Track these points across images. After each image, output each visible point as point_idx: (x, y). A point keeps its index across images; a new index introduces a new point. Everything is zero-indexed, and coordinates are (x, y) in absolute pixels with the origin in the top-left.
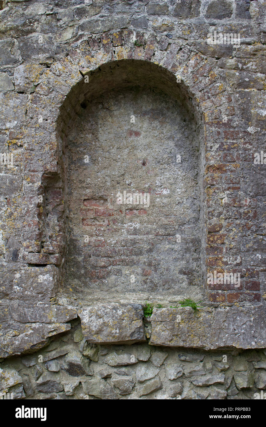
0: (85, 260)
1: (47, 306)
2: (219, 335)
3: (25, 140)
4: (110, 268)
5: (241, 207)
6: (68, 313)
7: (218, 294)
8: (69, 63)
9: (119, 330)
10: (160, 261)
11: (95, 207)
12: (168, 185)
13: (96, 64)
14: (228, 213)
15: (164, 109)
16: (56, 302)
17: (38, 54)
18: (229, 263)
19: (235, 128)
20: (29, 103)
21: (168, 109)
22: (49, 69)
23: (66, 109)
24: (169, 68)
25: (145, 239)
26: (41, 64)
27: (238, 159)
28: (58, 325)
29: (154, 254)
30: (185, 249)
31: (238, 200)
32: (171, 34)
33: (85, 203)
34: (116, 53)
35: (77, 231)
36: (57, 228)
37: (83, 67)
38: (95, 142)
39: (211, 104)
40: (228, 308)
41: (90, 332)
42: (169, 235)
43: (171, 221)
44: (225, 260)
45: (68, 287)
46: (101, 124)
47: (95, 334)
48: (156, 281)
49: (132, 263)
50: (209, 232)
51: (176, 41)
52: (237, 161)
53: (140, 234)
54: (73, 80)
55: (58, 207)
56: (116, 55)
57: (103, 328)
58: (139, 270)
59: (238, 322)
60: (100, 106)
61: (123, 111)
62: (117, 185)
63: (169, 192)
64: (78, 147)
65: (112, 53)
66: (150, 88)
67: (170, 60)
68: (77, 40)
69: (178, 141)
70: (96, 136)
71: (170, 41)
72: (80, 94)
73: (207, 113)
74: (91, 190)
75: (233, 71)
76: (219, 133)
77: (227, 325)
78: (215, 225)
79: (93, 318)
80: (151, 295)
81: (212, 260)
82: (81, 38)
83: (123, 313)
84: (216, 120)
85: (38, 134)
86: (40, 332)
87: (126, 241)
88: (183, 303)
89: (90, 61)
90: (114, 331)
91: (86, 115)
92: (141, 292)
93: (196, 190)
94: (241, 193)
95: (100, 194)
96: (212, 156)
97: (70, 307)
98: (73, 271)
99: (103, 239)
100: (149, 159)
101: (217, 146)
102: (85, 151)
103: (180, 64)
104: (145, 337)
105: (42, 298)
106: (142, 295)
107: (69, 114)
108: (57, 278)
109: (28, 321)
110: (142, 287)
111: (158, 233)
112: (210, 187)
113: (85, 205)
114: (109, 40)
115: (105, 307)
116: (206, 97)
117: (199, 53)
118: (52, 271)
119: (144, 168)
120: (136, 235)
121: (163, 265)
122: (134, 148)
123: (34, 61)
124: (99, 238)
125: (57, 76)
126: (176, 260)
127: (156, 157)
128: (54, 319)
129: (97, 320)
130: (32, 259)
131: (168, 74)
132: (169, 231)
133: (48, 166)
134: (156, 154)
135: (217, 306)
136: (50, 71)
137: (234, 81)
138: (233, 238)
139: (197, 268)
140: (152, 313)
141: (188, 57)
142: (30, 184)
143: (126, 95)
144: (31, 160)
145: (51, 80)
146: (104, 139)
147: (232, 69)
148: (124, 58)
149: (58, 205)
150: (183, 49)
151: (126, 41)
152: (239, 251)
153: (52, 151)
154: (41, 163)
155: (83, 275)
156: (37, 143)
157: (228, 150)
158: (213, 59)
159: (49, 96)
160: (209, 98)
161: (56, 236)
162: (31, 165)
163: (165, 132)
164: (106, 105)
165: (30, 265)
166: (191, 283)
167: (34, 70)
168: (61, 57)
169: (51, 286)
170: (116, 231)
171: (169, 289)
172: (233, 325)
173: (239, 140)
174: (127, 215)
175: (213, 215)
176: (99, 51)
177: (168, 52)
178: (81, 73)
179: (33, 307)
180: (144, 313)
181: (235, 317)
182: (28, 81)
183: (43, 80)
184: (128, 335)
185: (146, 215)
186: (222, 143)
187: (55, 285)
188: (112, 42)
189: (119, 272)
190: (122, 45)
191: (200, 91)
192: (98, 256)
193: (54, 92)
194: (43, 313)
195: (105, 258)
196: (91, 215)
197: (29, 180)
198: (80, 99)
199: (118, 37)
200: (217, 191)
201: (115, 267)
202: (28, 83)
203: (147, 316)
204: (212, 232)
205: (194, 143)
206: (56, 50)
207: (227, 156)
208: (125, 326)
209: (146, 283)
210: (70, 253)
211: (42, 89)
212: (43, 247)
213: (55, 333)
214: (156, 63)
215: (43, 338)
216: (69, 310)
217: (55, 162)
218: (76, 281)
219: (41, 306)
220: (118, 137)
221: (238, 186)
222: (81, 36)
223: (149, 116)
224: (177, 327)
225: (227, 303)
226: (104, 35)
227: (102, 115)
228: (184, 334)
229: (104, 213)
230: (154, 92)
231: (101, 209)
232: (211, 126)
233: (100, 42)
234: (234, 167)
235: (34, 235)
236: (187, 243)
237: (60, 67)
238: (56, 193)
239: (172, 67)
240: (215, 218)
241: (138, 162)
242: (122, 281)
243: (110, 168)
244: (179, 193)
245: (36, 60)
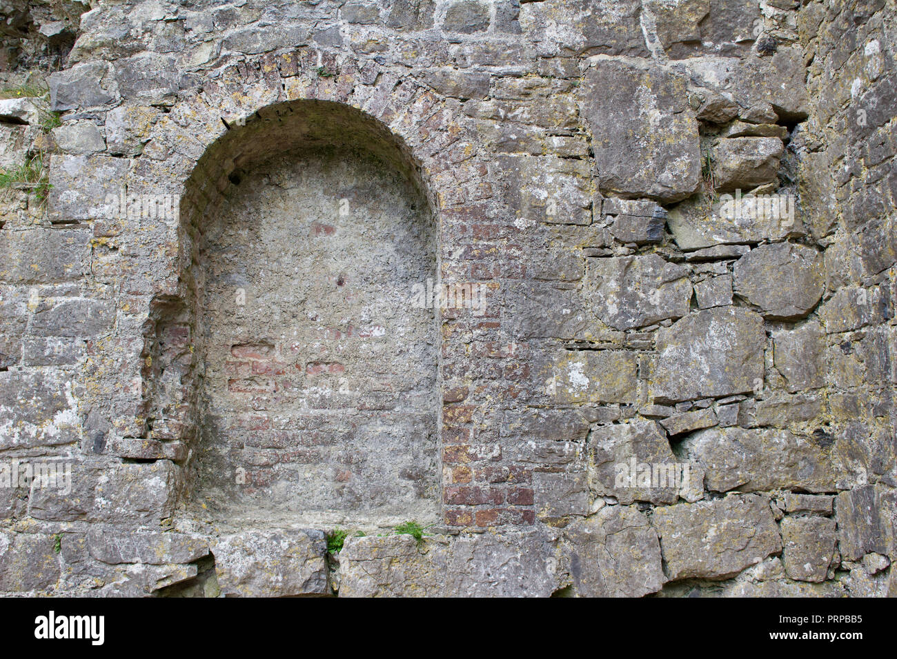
0: (232, 453)
1: (154, 533)
2: (460, 584)
3: (122, 239)
4: (277, 468)
5: (501, 358)
6: (192, 547)
7: (459, 512)
8: (203, 105)
9: (283, 576)
10: (367, 454)
11: (252, 359)
12: (383, 320)
13: (251, 107)
14: (479, 369)
15: (378, 186)
16: (171, 528)
17: (149, 88)
18: (479, 456)
19: (492, 220)
20: (131, 174)
21: (384, 186)
22: (167, 114)
23: (197, 185)
24: (379, 115)
25: (340, 416)
26: (155, 106)
27: (497, 273)
28: (174, 567)
29: (356, 442)
30: (412, 433)
31: (495, 346)
32: (383, 56)
33: (236, 351)
34: (286, 88)
35: (219, 401)
36: (180, 396)
37: (229, 112)
38: (254, 244)
39: (451, 178)
40: (476, 536)
41: (231, 579)
42: (382, 408)
43: (386, 385)
44: (472, 451)
45: (200, 500)
46: (265, 212)
47: (240, 583)
48: (359, 490)
49: (317, 459)
50: (446, 403)
51: (392, 69)
52: (495, 278)
53: (332, 406)
54: (210, 135)
55: (182, 357)
56: (286, 91)
57: (254, 572)
58: (329, 472)
59: (495, 560)
60: (265, 181)
61: (304, 189)
62: (293, 320)
63: (383, 333)
64: (223, 253)
65: (278, 88)
66: (354, 152)
67: (381, 101)
68: (219, 65)
69: (401, 242)
70: (256, 233)
71: (382, 69)
72: (224, 160)
73: (443, 194)
74: (246, 329)
75: (490, 122)
76: (464, 229)
77: (474, 566)
78: (456, 389)
79: (237, 555)
80: (348, 515)
81: (451, 452)
82: (226, 61)
83: (291, 545)
84: (459, 206)
85: (144, 227)
86: (141, 579)
87: (306, 420)
88: (402, 530)
89: (239, 102)
90: (273, 578)
91: (240, 197)
92: (331, 510)
93: (432, 329)
94: (501, 333)
95: (262, 336)
96: (452, 269)
97: (195, 536)
98: (210, 473)
99: (265, 415)
100: (349, 273)
101: (460, 251)
102: (236, 259)
103: (398, 108)
104: (329, 589)
105: (147, 519)
106: (333, 515)
107: (205, 194)
108: (175, 483)
109: (119, 561)
110: (334, 501)
111: (364, 405)
112: (447, 323)
113: (234, 356)
114: (275, 66)
115: (257, 536)
116: (442, 166)
117: (432, 90)
118: (165, 471)
119: (340, 289)
120: (325, 408)
121: (372, 463)
122: (323, 254)
123: (141, 101)
124: (259, 414)
125: (182, 126)
126: (395, 452)
127: (362, 270)
128: (166, 558)
129: (244, 558)
130: (130, 449)
131: (377, 125)
132: (382, 402)
133: (162, 285)
134: (362, 264)
135: (457, 532)
136: (170, 118)
137: (491, 138)
138: (487, 413)
139: (432, 468)
140: (341, 546)
141: (413, 97)
142: (130, 316)
143: (311, 161)
144: (132, 274)
145: (170, 134)
146: (271, 238)
147: (488, 119)
148: (301, 97)
149: (182, 354)
150: (404, 83)
151: (304, 68)
152: (497, 436)
153: (170, 258)
154: (149, 279)
155: (228, 480)
156: (144, 244)
157: (480, 258)
158: (456, 100)
159: (166, 162)
160: (447, 168)
161: (176, 409)
162: (132, 282)
163: (378, 227)
164: (275, 179)
165: (127, 460)
166: (420, 495)
167: (141, 117)
168: (190, 93)
169: (163, 497)
170: (290, 401)
171: (381, 505)
172: (485, 567)
173: (499, 242)
174: (310, 373)
175: (452, 373)
176: (256, 85)
177: (378, 87)
178: (224, 122)
179: (130, 536)
180: (328, 545)
181: (489, 552)
182: (129, 135)
183: (157, 133)
184: (299, 585)
185: (342, 374)
186: (469, 247)
187: (170, 496)
188: (280, 69)
189: (293, 474)
190: (297, 75)
191: (433, 156)
192: (257, 446)
193: (176, 155)
194: (147, 545)
195: (268, 450)
196: (245, 372)
197: (127, 308)
198: (226, 168)
199: (289, 60)
200: (459, 330)
201: (287, 466)
202: (131, 139)
203: (333, 552)
204: (449, 402)
205: (429, 246)
206: (182, 81)
207: (477, 268)
208: (294, 570)
209: (341, 494)
210: (206, 441)
211: (155, 149)
212: (151, 428)
213: (168, 583)
214: (356, 106)
215: (147, 591)
216: (193, 542)
217: (175, 278)
218: (216, 491)
219: (144, 533)
220: (295, 235)
221: (497, 321)
222: (226, 58)
223: (351, 199)
224: (387, 571)
225: (475, 528)
226: (265, 57)
227: (268, 197)
228: (399, 583)
229: (267, 370)
230: (359, 156)
231: (264, 362)
232: (450, 216)
233: (258, 69)
234: (491, 289)
235: (134, 406)
236: (415, 422)
237: (188, 112)
238: (177, 332)
239: (384, 114)
240: (455, 378)
241: (329, 279)
242: (299, 491)
243: (280, 289)
244: (401, 335)
245: (145, 99)
